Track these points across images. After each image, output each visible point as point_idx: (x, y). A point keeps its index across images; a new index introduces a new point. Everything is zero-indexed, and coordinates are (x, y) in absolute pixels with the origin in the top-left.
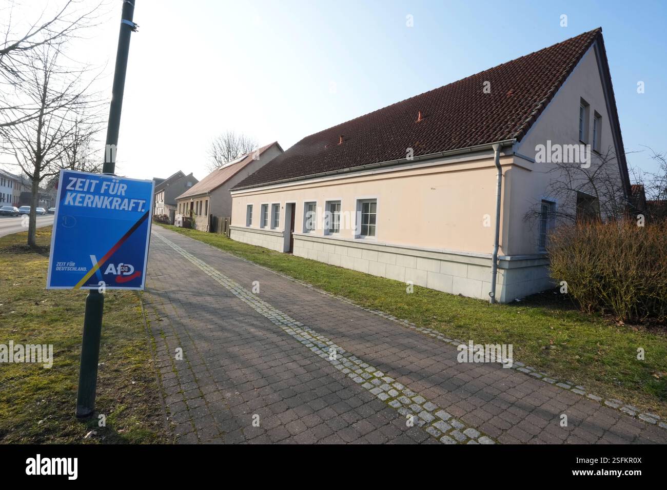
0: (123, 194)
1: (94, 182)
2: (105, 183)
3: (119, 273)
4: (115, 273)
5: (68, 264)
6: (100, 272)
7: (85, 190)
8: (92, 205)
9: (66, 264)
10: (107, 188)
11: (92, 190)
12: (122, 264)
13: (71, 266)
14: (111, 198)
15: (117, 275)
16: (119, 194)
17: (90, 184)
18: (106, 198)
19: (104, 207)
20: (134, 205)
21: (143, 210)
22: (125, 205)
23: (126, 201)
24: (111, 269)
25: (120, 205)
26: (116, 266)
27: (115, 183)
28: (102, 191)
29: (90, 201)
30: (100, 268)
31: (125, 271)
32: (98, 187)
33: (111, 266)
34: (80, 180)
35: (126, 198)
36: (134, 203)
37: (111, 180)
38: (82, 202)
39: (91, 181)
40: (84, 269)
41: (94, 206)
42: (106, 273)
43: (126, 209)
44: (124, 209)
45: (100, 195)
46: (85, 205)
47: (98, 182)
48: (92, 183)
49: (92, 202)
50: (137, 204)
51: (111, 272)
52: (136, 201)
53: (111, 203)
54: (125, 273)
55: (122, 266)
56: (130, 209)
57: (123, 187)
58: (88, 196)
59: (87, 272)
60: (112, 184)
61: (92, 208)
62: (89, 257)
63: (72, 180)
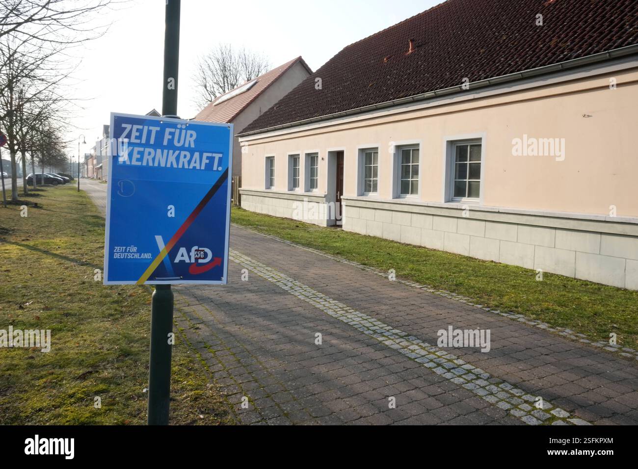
0: (193, 146)
1: (154, 129)
2: (168, 130)
3: (193, 261)
4: (187, 261)
5: (128, 249)
6: (169, 260)
7: (144, 141)
8: (153, 164)
9: (126, 249)
10: (170, 137)
11: (152, 142)
12: (196, 248)
13: (132, 253)
14: (177, 152)
15: (191, 264)
16: (187, 145)
17: (149, 132)
18: (171, 152)
19: (169, 165)
20: (207, 161)
21: (220, 169)
22: (195, 162)
23: (197, 155)
24: (182, 256)
25: (189, 162)
26: (189, 251)
27: (181, 129)
28: (165, 143)
29: (150, 158)
30: (168, 254)
31: (200, 258)
32: (160, 135)
33: (183, 250)
34: (135, 127)
35: (197, 151)
36: (208, 158)
37: (174, 126)
38: (140, 160)
39: (151, 128)
40: (147, 256)
41: (156, 164)
42: (177, 261)
43: (198, 168)
44: (194, 167)
45: (163, 148)
46: (144, 164)
47: (158, 129)
48: (151, 131)
49: (154, 159)
50: (211, 159)
51: (182, 259)
52: (210, 155)
53: (178, 159)
54: (200, 261)
55: (196, 250)
56: (203, 168)
57: (191, 136)
58: (147, 150)
59: (153, 260)
60: (178, 131)
61: (153, 168)
62: (155, 238)
63: (125, 128)
